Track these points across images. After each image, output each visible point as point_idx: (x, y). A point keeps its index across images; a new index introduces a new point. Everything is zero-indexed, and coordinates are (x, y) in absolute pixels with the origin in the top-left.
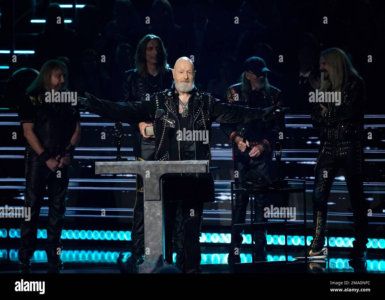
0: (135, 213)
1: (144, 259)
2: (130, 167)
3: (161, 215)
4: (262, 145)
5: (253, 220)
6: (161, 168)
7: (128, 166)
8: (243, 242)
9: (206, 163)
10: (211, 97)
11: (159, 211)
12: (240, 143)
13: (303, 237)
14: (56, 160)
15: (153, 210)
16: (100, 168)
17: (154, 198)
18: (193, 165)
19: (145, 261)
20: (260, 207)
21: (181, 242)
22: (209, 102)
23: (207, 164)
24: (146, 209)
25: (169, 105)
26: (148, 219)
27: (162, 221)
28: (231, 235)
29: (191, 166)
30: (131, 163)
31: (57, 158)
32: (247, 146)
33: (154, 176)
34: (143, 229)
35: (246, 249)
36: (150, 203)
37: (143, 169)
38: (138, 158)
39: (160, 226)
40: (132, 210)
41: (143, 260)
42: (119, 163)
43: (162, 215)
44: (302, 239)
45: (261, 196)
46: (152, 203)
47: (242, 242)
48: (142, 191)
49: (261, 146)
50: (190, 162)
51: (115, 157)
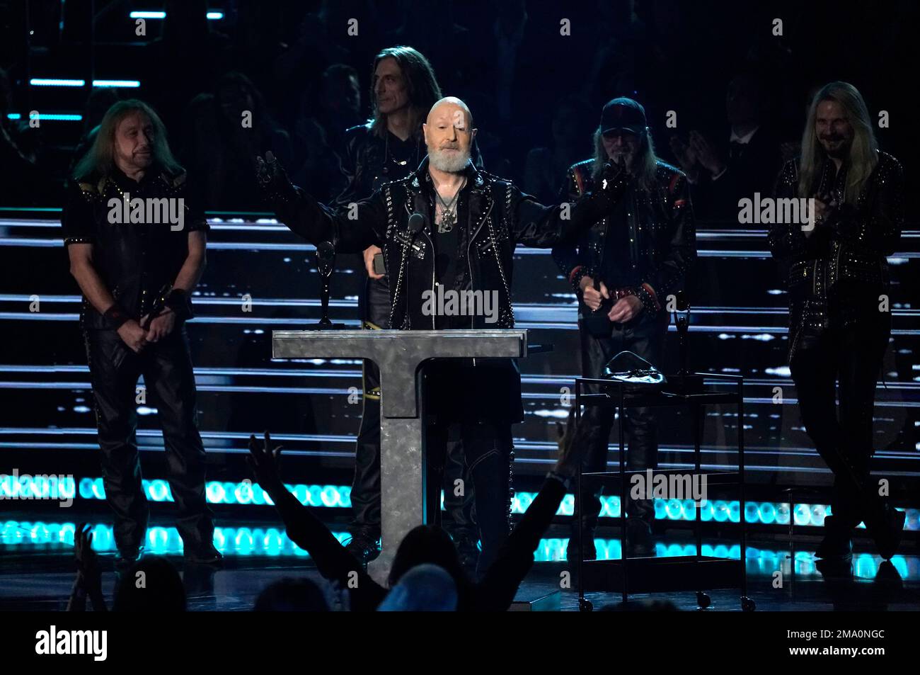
0: (360, 446)
1: (379, 549)
2: (350, 342)
3: (419, 450)
4: (637, 295)
5: (625, 463)
6: (419, 347)
7: (346, 340)
8: (601, 514)
9: (521, 336)
10: (511, 188)
11: (416, 442)
12: (587, 289)
13: (737, 503)
14: (139, 324)
15: (401, 441)
16: (282, 345)
17: (402, 412)
18: (492, 340)
19: (381, 553)
20: (641, 436)
21: (462, 512)
22: (508, 199)
23: (522, 338)
24: (384, 437)
25: (413, 210)
26: (389, 460)
27: (420, 464)
28: (575, 497)
29: (485, 342)
30: (353, 334)
31: (143, 321)
32: (602, 297)
33: (404, 363)
34: (378, 482)
35: (610, 528)
36: (395, 424)
37: (380, 347)
38: (366, 322)
39: (416, 475)
40: (353, 439)
41: (379, 552)
42: (326, 333)
43: (421, 452)
44: (735, 509)
45: (642, 410)
46: (399, 424)
47: (599, 513)
48: (376, 397)
49: (636, 298)
50: (484, 333)
51: (317, 321)
